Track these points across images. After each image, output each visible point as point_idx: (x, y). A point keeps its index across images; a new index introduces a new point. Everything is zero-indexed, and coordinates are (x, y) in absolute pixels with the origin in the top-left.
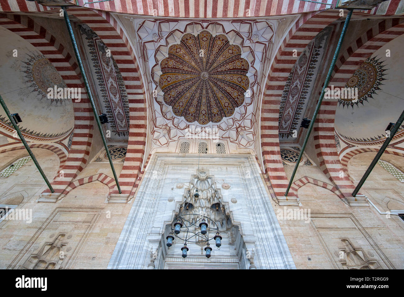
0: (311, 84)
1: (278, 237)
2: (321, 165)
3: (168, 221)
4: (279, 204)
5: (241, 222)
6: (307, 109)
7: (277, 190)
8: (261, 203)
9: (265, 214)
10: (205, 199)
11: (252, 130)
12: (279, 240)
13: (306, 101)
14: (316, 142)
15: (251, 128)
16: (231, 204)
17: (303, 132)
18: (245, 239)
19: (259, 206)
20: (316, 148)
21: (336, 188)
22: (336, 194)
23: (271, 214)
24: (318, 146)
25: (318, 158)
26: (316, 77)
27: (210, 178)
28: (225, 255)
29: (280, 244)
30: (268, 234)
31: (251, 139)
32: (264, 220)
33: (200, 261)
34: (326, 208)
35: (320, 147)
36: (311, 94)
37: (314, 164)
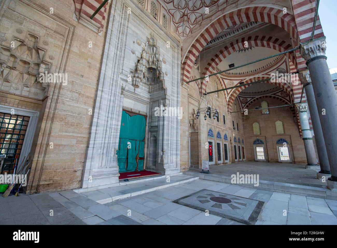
0: (241, 31)
1: (178, 101)
2: (203, 74)
3: (132, 70)
4: (182, 86)
5: (167, 88)
6: (224, 41)
7: (185, 78)
8: (176, 81)
9: (176, 88)
10: (146, 60)
11: (192, 27)
12: (178, 103)
13: (229, 36)
14: (211, 62)
15: (192, 25)
16: (165, 75)
17: (208, 50)
18: (167, 97)
19: (175, 82)
20: (208, 64)
21: (201, 88)
22: (199, 91)
23: (179, 90)
24: (209, 64)
25: (204, 70)
26: (246, 31)
27: (156, 48)
28: (145, 97)
29: (178, 104)
30: (175, 98)
31: (187, 33)
32: (175, 91)
33: (132, 95)
34: (195, 95)
35: (210, 66)
36: (234, 36)
37: (200, 71)
